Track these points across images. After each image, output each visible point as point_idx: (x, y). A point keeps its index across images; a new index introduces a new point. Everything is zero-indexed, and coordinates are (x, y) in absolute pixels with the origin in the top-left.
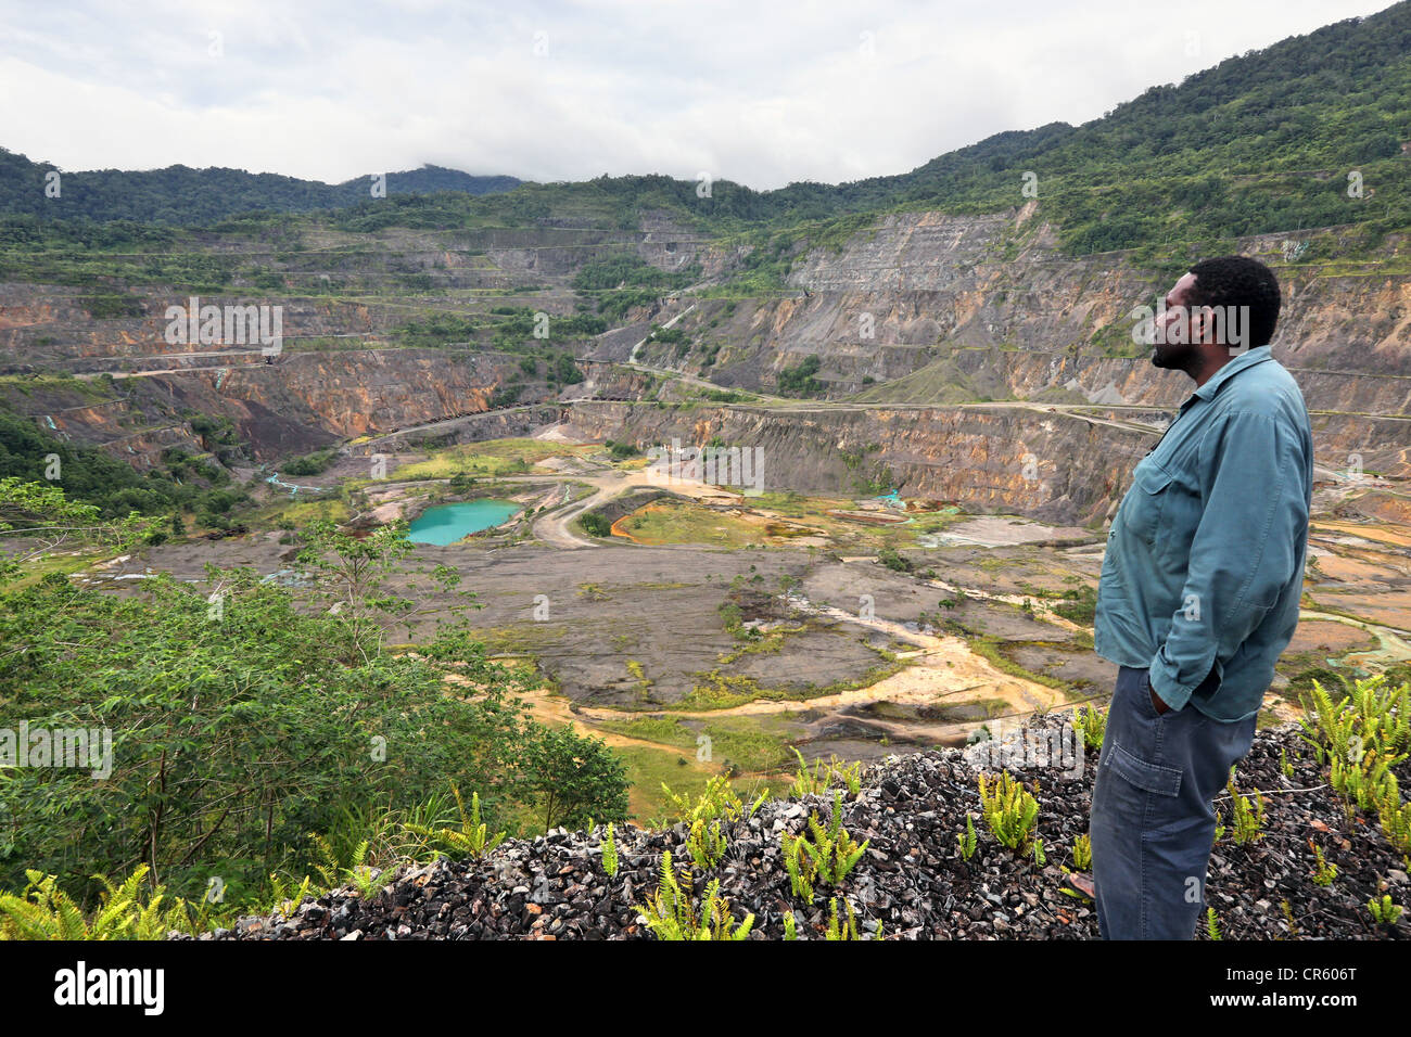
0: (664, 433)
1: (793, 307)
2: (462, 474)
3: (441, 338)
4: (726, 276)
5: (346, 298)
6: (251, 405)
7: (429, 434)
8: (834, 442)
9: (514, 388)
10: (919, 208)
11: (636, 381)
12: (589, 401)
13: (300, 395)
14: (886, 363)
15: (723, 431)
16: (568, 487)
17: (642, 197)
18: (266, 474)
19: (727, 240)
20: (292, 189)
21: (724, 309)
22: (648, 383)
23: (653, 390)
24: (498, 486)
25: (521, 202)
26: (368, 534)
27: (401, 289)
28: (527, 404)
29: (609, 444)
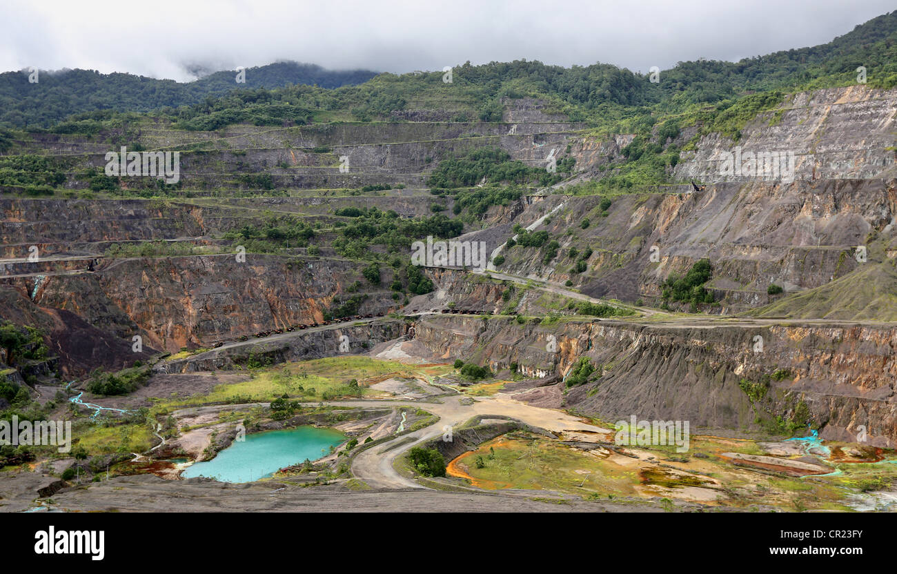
0: (523, 351)
1: (680, 204)
2: (286, 396)
3: (277, 243)
4: (603, 170)
5: (181, 200)
6: (65, 315)
7: (253, 350)
8: (731, 367)
9: (354, 299)
10: (838, 83)
11: (493, 291)
12: (440, 313)
13: (119, 305)
14: (797, 268)
15: (592, 351)
16: (404, 414)
17: (507, 86)
18: (71, 394)
19: (604, 129)
20: (142, 88)
21: (597, 208)
22: (506, 293)
23: (512, 303)
24: (325, 412)
25: (375, 95)
26: (168, 466)
27: (240, 189)
28: (368, 316)
29: (458, 365)
